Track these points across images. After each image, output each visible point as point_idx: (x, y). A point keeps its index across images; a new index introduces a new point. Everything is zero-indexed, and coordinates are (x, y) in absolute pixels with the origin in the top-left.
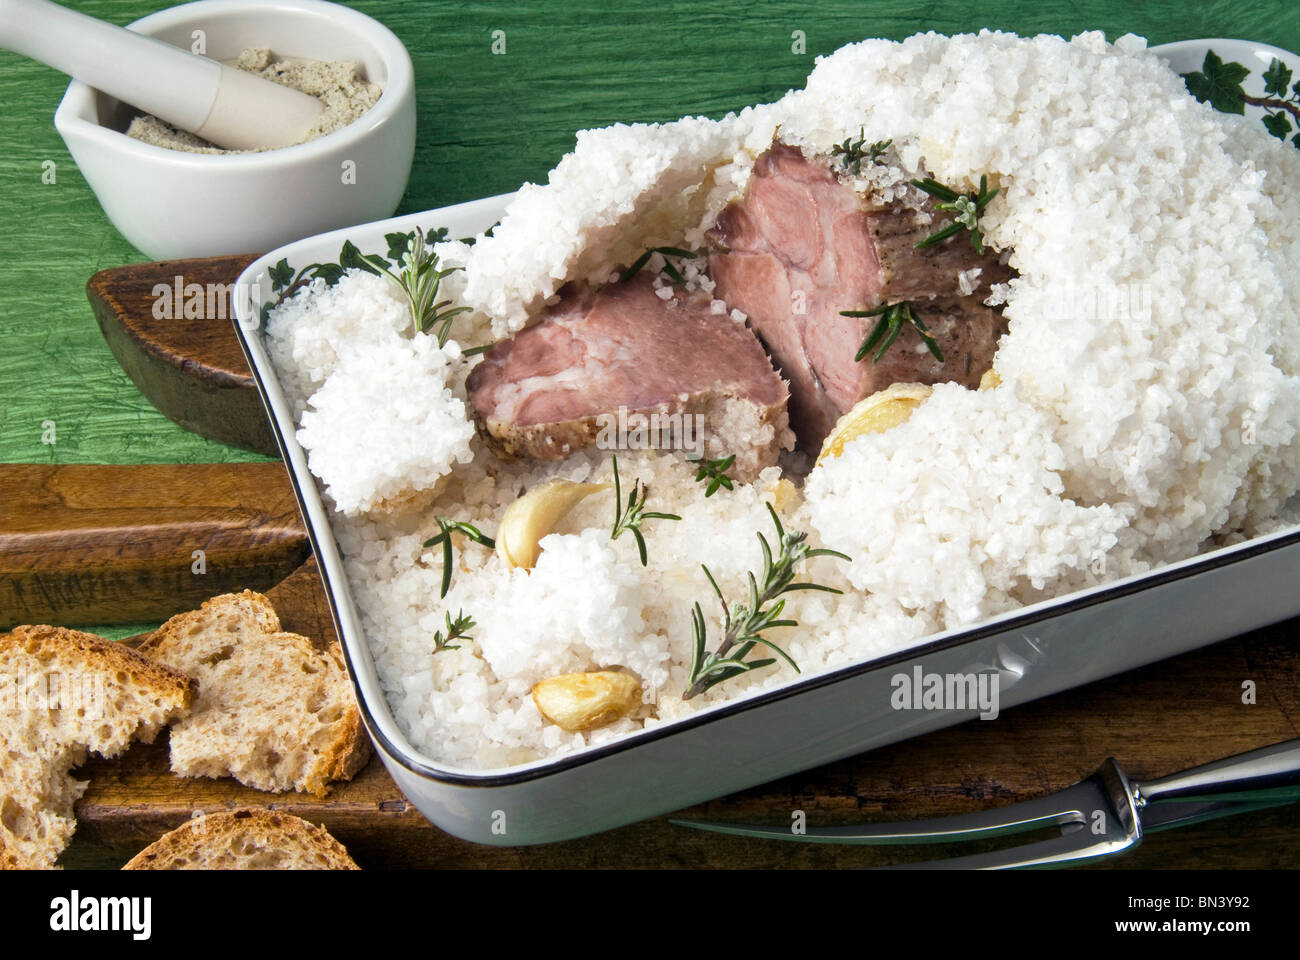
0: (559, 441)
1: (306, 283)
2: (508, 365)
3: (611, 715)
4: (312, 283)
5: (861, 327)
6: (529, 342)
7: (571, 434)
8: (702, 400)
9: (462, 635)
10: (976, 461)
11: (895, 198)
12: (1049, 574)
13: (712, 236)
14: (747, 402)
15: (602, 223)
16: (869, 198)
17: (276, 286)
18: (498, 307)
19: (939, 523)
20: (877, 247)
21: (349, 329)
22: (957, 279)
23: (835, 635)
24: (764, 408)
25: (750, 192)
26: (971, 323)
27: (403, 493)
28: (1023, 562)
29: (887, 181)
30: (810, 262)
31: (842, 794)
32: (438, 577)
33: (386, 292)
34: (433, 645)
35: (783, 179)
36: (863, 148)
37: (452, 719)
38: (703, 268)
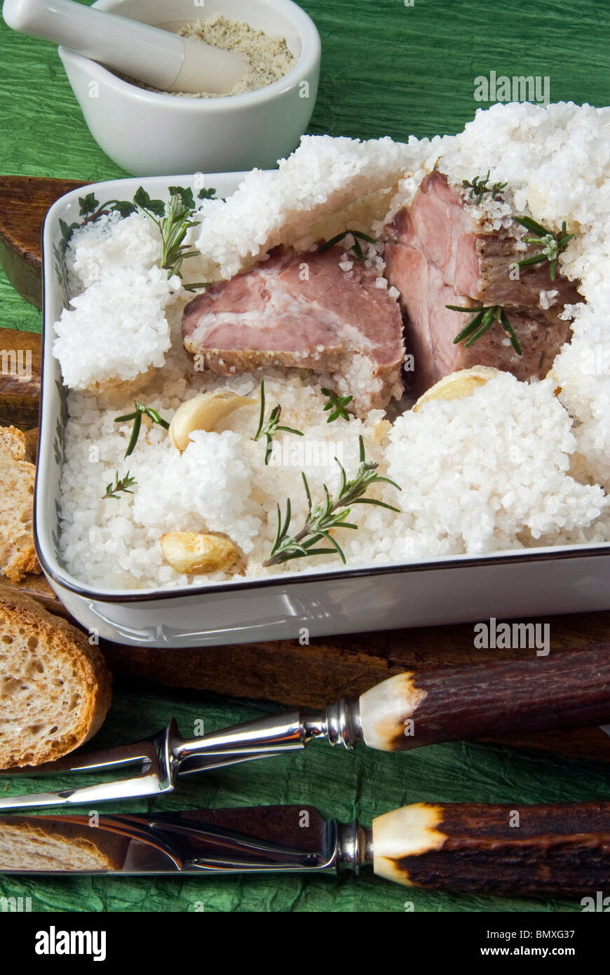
0: (229, 364)
1: (107, 213)
2: (217, 300)
3: (209, 567)
4: (110, 214)
5: (462, 319)
6: (238, 285)
7: (236, 360)
8: (335, 353)
9: (127, 489)
10: (510, 435)
11: (502, 227)
12: (542, 529)
13: (387, 229)
14: (367, 359)
15: (300, 207)
16: (482, 224)
17: (84, 212)
18: (219, 256)
19: (471, 475)
20: (480, 262)
21: (115, 255)
22: (538, 296)
23: (386, 540)
24: (377, 366)
25: (416, 202)
26: (550, 329)
27: (111, 381)
28: (527, 515)
29: (499, 214)
30: (442, 263)
31: (377, 656)
32: (126, 443)
33: (147, 231)
34: (105, 492)
35: (436, 197)
36: (487, 186)
37: (100, 547)
38: (381, 252)
